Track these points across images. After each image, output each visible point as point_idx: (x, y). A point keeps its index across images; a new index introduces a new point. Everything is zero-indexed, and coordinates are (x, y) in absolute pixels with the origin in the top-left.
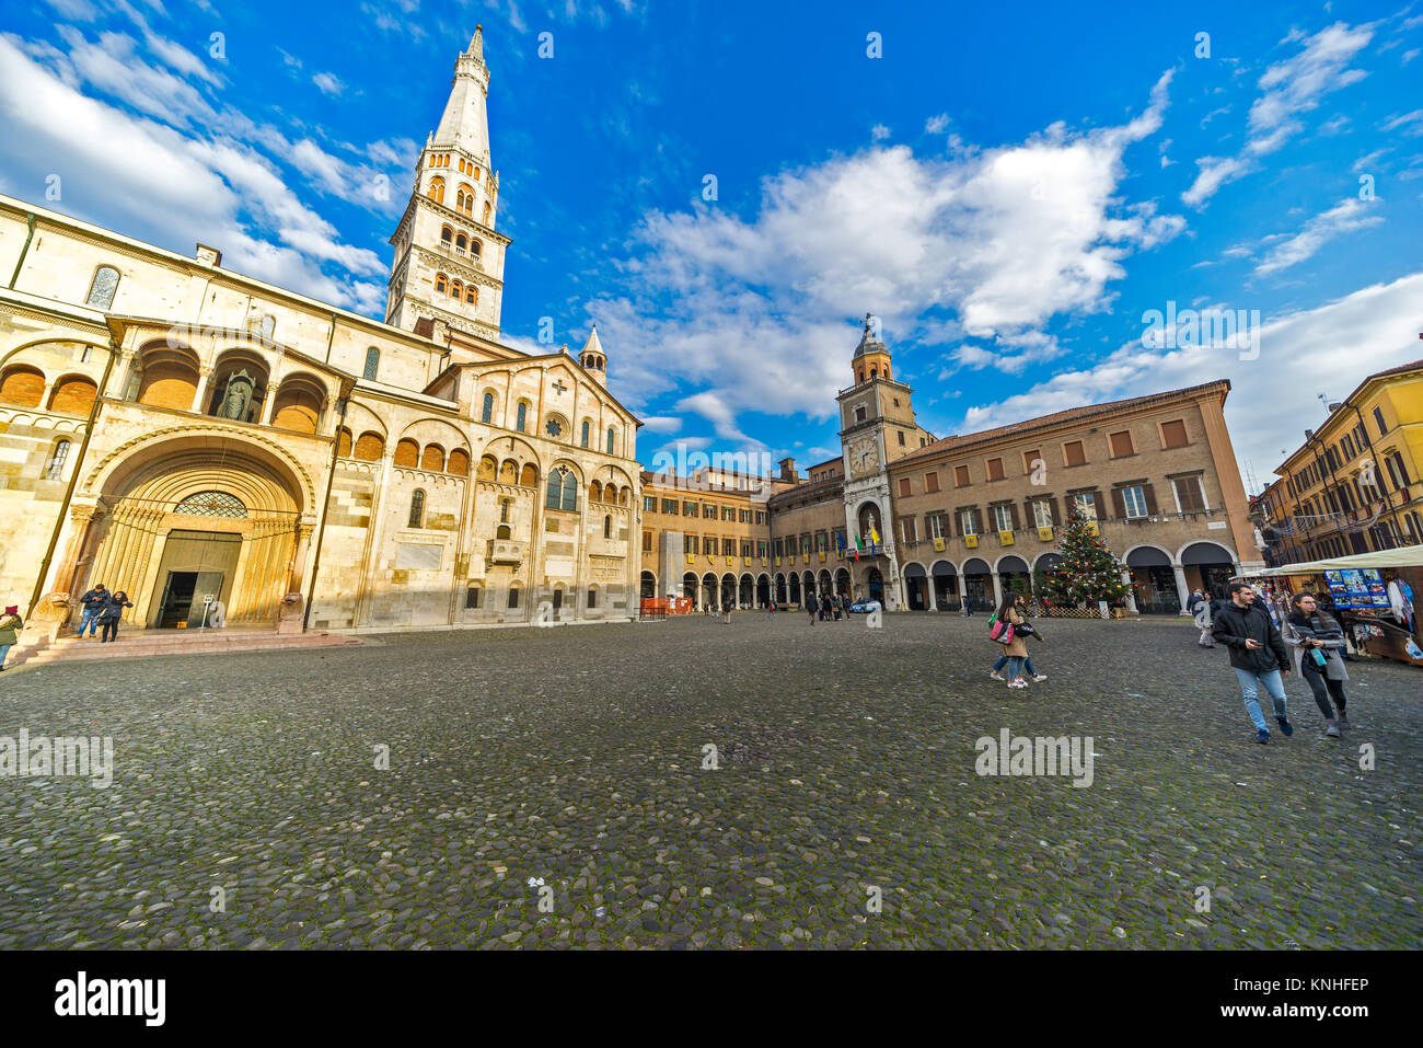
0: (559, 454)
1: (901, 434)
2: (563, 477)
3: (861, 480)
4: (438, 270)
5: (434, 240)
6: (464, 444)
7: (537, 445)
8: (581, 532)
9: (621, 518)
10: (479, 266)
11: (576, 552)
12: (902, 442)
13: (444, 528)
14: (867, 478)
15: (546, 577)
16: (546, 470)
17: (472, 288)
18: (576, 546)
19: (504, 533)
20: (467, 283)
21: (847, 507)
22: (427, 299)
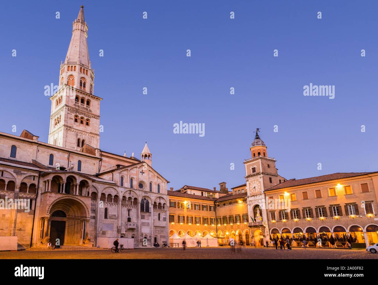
0: (144, 194)
1: (270, 179)
2: (145, 201)
3: (254, 196)
4: (75, 114)
5: (73, 102)
6: (117, 194)
7: (137, 192)
8: (151, 219)
9: (164, 214)
10: (90, 111)
11: (150, 225)
12: (271, 181)
13: (114, 219)
14: (256, 195)
15: (142, 233)
16: (140, 200)
17: (88, 120)
18: (150, 223)
19: (129, 220)
20: (86, 118)
21: (249, 206)
22: (72, 126)
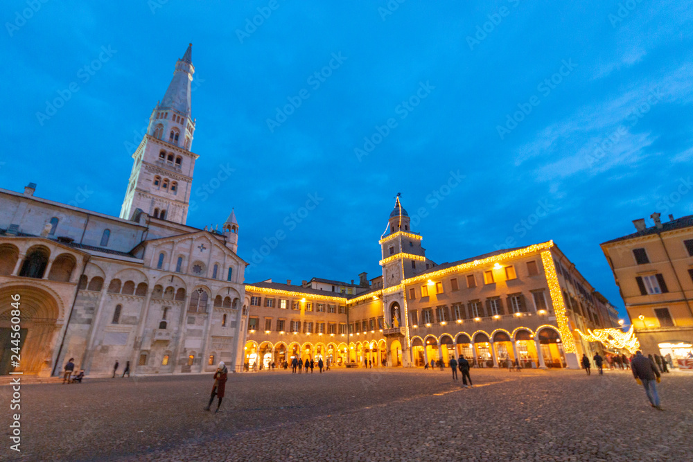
0: (198, 282)
2: (200, 294)
5: (155, 158)
6: (145, 280)
7: (186, 279)
8: (208, 324)
9: (233, 315)
10: (180, 171)
11: (204, 335)
13: (131, 323)
15: (185, 349)
16: (189, 292)
17: (175, 183)
18: (204, 331)
19: (163, 325)
20: (172, 180)
22: (148, 190)
